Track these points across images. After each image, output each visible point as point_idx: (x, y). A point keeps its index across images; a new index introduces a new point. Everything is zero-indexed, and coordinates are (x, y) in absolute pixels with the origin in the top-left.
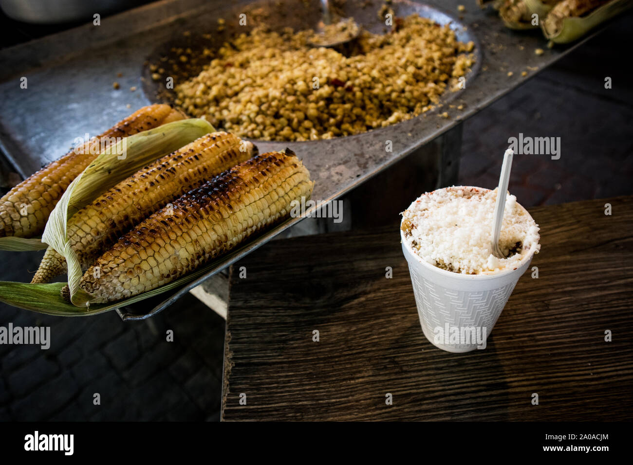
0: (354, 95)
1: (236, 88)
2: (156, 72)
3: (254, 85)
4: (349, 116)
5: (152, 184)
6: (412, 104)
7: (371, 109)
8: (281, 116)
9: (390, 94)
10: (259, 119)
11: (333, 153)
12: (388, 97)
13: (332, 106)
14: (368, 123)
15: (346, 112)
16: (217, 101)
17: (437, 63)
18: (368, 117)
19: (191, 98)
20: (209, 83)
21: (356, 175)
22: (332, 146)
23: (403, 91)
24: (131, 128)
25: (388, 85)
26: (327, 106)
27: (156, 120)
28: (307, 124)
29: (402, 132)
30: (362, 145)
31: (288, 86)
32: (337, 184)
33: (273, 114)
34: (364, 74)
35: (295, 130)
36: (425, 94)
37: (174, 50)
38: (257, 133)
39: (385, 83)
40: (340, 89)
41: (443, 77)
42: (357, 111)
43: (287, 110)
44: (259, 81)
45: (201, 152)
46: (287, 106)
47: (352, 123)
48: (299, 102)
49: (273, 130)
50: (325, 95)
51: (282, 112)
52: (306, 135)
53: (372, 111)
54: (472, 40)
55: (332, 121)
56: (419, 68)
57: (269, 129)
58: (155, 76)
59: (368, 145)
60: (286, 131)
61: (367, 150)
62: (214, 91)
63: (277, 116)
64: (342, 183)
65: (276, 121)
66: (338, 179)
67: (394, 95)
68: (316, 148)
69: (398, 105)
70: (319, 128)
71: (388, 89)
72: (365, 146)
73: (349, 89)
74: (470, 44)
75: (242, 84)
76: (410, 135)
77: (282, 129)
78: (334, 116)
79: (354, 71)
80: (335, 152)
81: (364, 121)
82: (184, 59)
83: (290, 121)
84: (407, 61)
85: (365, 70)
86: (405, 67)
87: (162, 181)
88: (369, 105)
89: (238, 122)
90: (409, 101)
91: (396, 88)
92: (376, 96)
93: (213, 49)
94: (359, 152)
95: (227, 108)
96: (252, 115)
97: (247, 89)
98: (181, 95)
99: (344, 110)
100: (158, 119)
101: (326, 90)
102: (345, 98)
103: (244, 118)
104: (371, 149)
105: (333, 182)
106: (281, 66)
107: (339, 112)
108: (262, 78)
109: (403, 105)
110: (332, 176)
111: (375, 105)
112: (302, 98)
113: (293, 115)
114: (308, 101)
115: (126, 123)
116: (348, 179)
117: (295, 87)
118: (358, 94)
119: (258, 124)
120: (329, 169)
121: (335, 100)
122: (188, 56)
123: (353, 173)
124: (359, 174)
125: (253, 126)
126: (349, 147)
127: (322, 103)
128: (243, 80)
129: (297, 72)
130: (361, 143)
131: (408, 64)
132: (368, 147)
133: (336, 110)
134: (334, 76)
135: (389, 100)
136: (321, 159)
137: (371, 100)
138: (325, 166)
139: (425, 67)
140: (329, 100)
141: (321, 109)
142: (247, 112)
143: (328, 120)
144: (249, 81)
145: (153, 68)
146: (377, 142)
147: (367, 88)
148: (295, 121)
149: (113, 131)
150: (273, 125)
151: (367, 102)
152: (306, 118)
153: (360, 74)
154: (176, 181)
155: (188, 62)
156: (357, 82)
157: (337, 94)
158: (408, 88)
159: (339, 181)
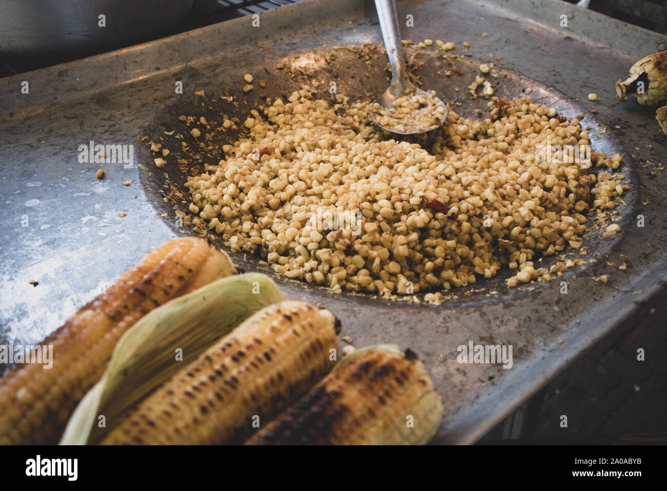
0: (460, 225)
1: (283, 195)
2: (159, 154)
3: (309, 192)
4: (452, 258)
5: (204, 410)
6: (541, 246)
7: (481, 247)
8: (356, 252)
9: (509, 228)
10: (323, 254)
11: (447, 332)
12: (506, 231)
13: (428, 242)
14: (477, 269)
15: (448, 252)
16: (254, 213)
17: (573, 184)
18: (477, 260)
19: (214, 203)
20: (241, 184)
21: (487, 376)
22: (444, 319)
23: (528, 225)
24: (154, 287)
25: (507, 215)
26: (421, 239)
27: (190, 271)
28: (393, 267)
29: (544, 304)
30: (489, 321)
31: (366, 205)
32: (461, 391)
33: (344, 248)
34: (472, 194)
35: (375, 276)
36: (560, 232)
37: (182, 118)
38: (318, 275)
39: (503, 210)
40: (440, 215)
41: (582, 205)
42: (463, 250)
43: (364, 243)
44: (316, 188)
45: (273, 346)
46: (365, 238)
47: (456, 268)
48: (381, 231)
49: (343, 273)
50: (420, 224)
51: (357, 246)
52: (390, 284)
53: (482, 251)
54: (617, 151)
55: (429, 265)
56: (548, 189)
57: (337, 271)
58: (159, 162)
59: (498, 322)
60: (362, 277)
61: (498, 331)
62: (251, 199)
63: (349, 251)
64: (468, 390)
65: (348, 260)
66: (461, 382)
67: (516, 230)
68: (420, 321)
69: (521, 245)
70: (408, 273)
71: (507, 220)
72: (494, 324)
73: (453, 217)
74: (617, 158)
75: (290, 189)
76: (556, 308)
77: (356, 273)
78: (432, 257)
79: (458, 187)
80: (450, 331)
81: (472, 265)
82: (196, 132)
83: (368, 260)
84: (531, 178)
85: (474, 188)
86: (528, 185)
87: (218, 404)
88: (480, 243)
89: (286, 252)
90: (536, 240)
91: (518, 220)
92: (489, 229)
93: (237, 119)
94: (487, 335)
95: (268, 226)
96: (311, 246)
97: (298, 199)
98: (197, 197)
99: (446, 248)
100: (193, 269)
101: (421, 217)
102: (447, 230)
103: (298, 248)
104: (502, 329)
105: (455, 387)
106: (346, 165)
107: (439, 251)
108: (321, 183)
109: (527, 247)
110: (451, 375)
111: (487, 241)
112: (384, 225)
113: (374, 253)
114: (394, 232)
115: (146, 277)
116: (476, 382)
117: (376, 206)
118: (466, 225)
119: (320, 262)
120: (444, 361)
121: (433, 232)
122: (201, 127)
123: (482, 372)
124: (491, 374)
125: (312, 263)
126: (471, 324)
127: (414, 236)
128: (291, 183)
129: (376, 183)
130: (486, 317)
131: (532, 182)
132: (499, 327)
133: (434, 247)
134: (431, 196)
135: (507, 237)
136: (430, 342)
137: (480, 232)
138: (439, 356)
139: (556, 188)
140: (424, 231)
141: (412, 245)
142: (303, 240)
143: (422, 262)
144: (302, 185)
145: (154, 147)
146: (511, 318)
147: (476, 216)
148: (377, 262)
149: (126, 291)
150: (342, 264)
151: (476, 236)
152: (392, 257)
153: (466, 193)
154: (238, 400)
155: (201, 138)
156: (464, 205)
157: (437, 224)
158: (535, 221)
159: (463, 385)
